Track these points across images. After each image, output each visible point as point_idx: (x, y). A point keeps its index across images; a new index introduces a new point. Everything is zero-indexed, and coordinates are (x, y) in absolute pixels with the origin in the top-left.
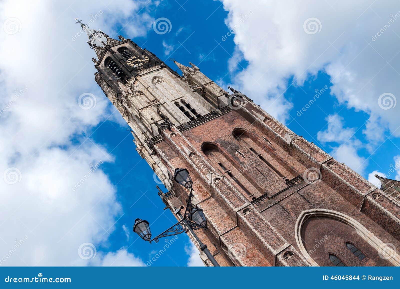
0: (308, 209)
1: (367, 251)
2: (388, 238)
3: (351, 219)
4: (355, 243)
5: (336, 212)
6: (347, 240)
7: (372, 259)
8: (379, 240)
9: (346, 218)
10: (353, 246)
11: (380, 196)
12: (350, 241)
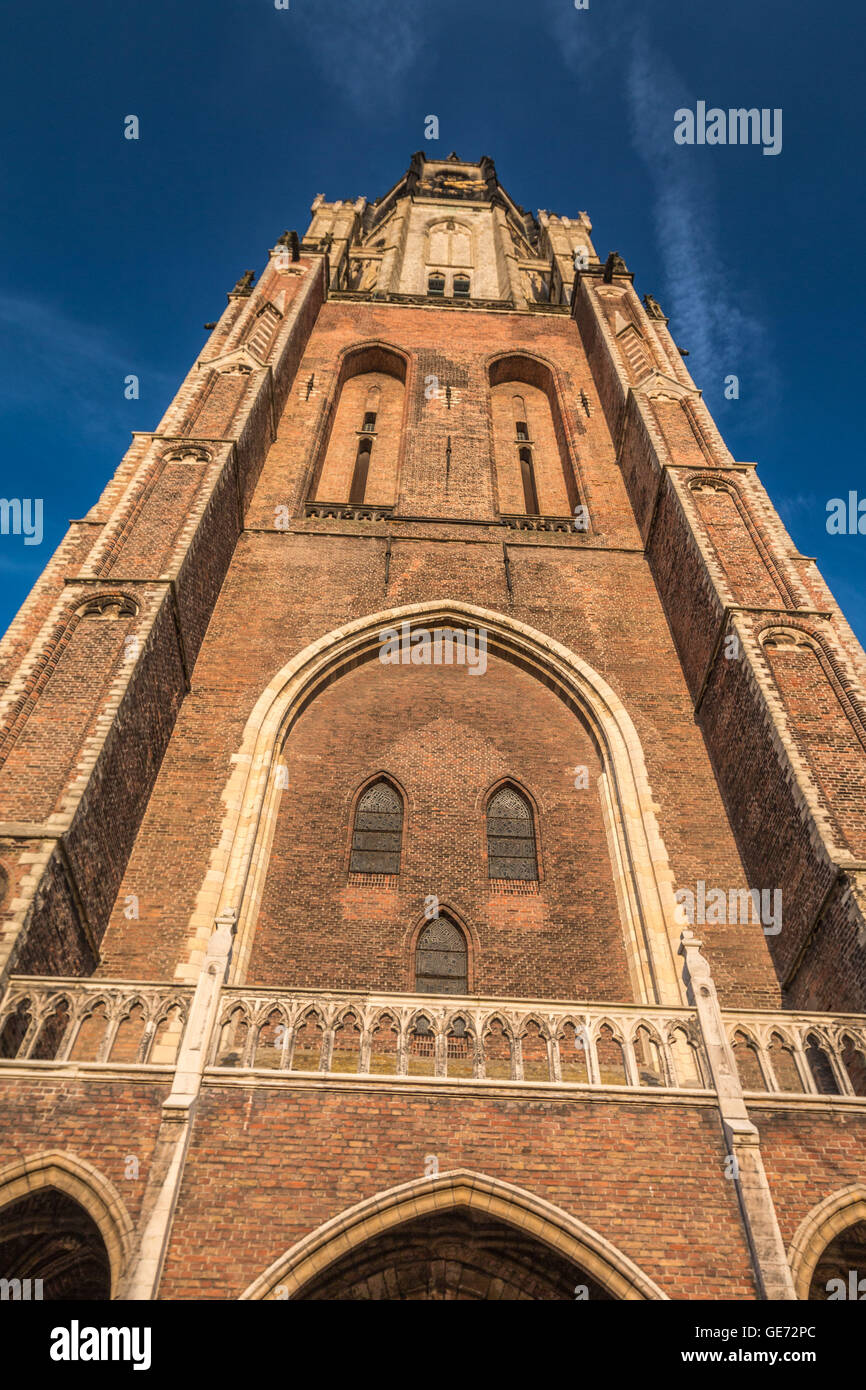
0: (479, 604)
1: (560, 861)
2: (718, 860)
3: (622, 714)
4: (544, 804)
5: (581, 664)
6: (519, 777)
7: (549, 901)
8: (658, 844)
9: (603, 700)
10: (524, 813)
11: (811, 647)
12: (534, 789)
